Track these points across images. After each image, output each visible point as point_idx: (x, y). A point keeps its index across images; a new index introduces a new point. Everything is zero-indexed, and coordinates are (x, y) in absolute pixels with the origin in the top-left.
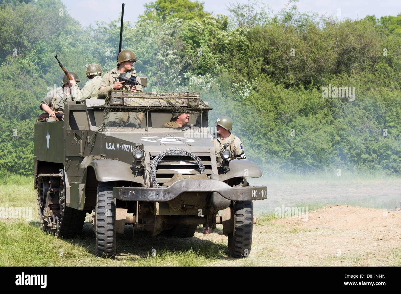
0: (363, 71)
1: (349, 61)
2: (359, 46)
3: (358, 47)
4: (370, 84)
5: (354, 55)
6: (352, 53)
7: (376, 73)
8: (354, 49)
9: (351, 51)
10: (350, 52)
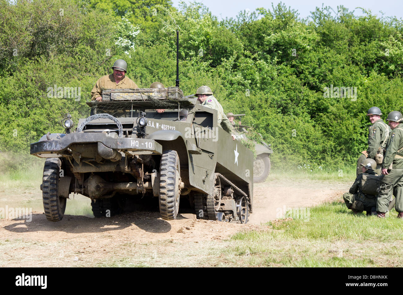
0: (61, 53)
1: (46, 42)
2: (58, 25)
3: (56, 26)
4: (69, 69)
5: (51, 35)
6: (49, 33)
7: (76, 57)
8: (51, 28)
9: (48, 30)
10: (46, 31)
